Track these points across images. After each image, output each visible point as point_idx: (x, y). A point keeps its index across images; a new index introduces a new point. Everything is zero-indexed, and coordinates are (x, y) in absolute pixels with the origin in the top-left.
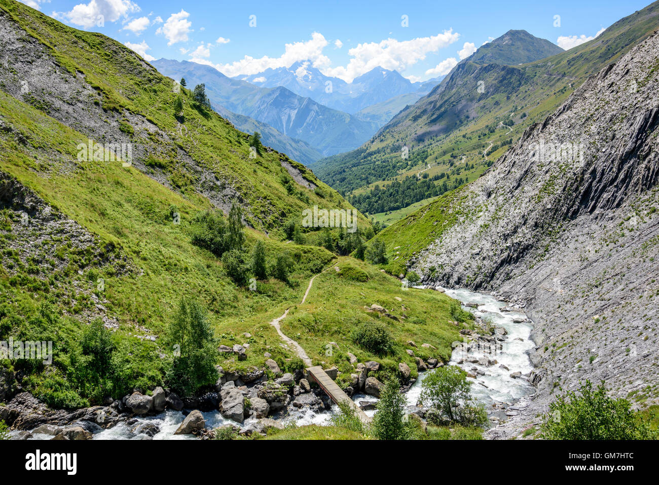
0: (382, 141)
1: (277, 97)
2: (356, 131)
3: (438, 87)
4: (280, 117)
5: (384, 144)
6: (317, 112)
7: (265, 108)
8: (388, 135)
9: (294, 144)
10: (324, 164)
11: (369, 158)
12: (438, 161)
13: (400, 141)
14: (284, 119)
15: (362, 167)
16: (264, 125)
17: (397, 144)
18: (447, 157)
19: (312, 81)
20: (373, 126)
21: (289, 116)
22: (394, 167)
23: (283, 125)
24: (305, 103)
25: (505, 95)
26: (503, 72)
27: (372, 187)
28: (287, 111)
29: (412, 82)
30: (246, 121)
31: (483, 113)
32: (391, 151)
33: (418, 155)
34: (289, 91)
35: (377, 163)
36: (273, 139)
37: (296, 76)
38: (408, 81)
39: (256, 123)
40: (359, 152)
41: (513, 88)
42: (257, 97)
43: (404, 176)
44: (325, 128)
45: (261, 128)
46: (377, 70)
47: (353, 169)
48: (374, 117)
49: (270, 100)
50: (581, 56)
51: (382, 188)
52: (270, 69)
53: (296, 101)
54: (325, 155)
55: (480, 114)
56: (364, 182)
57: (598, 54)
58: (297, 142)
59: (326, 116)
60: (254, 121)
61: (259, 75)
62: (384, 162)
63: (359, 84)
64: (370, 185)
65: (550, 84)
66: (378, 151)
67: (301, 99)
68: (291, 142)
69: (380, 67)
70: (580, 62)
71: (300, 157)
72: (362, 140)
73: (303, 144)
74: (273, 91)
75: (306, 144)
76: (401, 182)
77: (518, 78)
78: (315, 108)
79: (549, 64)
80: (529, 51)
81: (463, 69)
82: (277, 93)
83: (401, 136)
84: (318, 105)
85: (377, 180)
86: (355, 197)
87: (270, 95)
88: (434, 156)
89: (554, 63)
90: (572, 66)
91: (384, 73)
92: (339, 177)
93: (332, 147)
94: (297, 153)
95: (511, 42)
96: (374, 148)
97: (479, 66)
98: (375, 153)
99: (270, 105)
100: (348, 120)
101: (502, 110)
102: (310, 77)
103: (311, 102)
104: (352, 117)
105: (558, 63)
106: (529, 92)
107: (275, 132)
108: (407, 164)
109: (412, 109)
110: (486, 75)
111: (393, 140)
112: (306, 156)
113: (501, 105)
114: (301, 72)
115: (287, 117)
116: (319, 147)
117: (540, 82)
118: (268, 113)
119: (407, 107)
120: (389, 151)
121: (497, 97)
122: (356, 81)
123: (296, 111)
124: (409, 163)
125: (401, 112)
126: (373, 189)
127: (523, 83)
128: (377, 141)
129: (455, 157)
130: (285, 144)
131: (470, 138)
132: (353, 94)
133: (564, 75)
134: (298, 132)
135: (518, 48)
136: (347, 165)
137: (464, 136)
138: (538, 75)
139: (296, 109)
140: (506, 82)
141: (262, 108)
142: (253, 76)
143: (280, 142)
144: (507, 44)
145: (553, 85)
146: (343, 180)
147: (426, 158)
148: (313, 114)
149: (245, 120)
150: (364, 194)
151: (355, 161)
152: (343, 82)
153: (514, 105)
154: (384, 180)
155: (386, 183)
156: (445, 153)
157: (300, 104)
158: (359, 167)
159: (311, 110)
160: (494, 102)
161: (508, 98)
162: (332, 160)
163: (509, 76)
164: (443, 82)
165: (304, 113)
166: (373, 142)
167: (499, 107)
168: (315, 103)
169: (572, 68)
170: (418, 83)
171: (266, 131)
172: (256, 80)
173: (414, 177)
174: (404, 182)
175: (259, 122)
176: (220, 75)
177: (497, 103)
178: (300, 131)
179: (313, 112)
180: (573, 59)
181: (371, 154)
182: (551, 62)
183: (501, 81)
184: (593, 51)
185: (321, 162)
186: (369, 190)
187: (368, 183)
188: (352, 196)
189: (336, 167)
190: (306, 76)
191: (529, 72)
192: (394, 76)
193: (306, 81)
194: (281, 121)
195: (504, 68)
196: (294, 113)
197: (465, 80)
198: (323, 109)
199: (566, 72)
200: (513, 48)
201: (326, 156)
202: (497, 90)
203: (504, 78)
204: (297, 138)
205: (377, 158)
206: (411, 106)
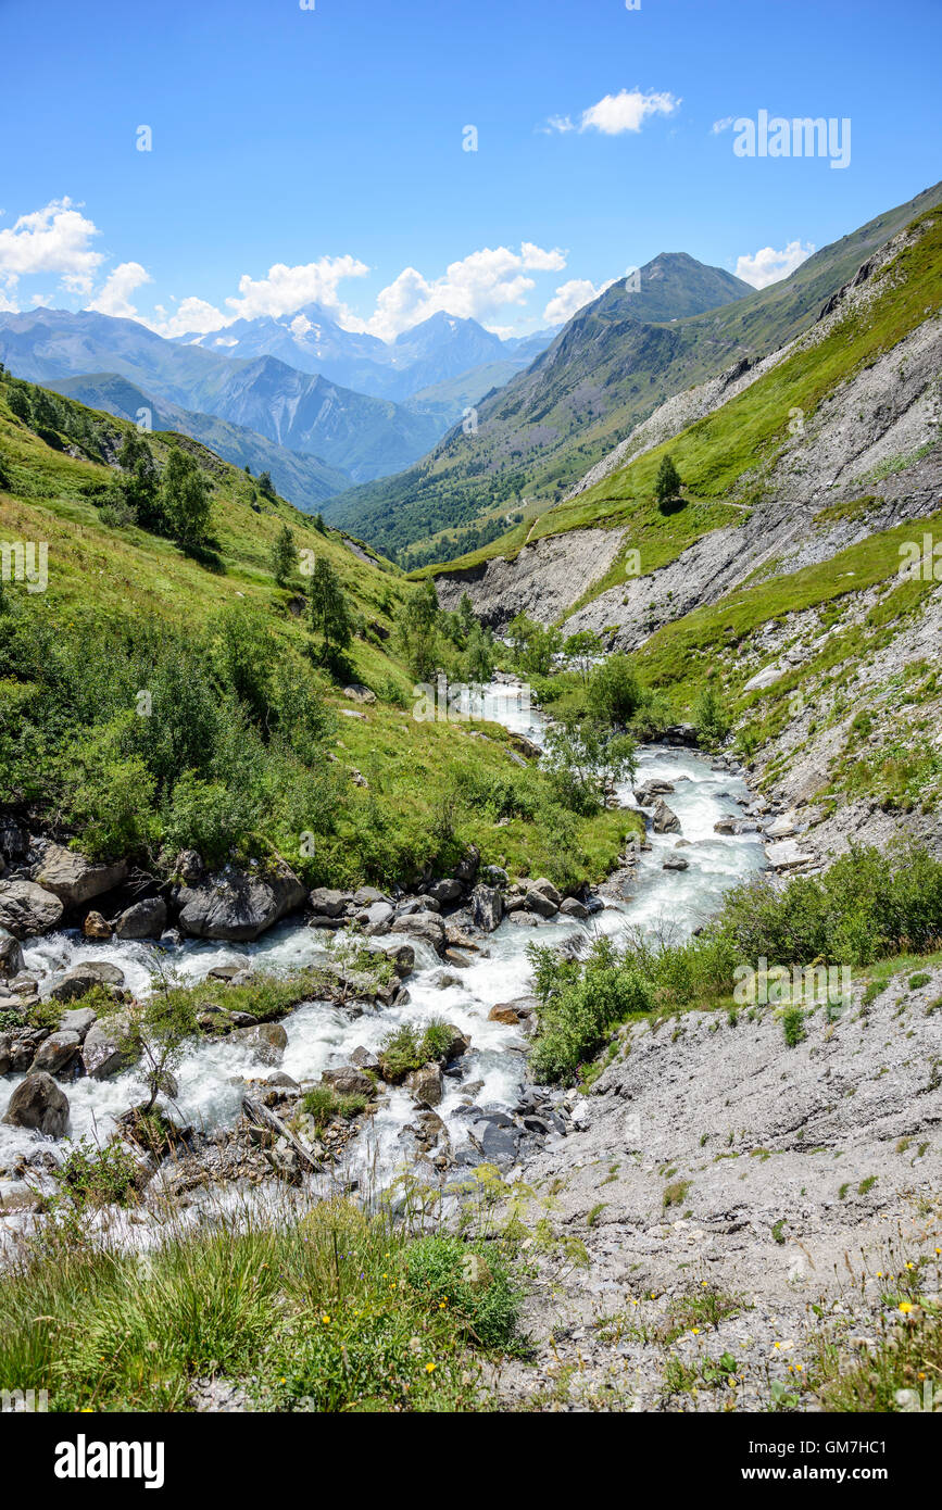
0: (452, 455)
1: (261, 376)
2: (407, 434)
3: (544, 355)
4: (268, 413)
5: (455, 462)
6: (335, 401)
7: (239, 397)
8: (461, 446)
9: (298, 463)
10: (356, 498)
11: (432, 487)
12: (539, 492)
13: (482, 456)
14: (277, 415)
15: (421, 503)
16: (244, 430)
17: (476, 461)
18: (552, 487)
19: (322, 342)
20: (437, 423)
21: (286, 410)
22: (472, 503)
23: (275, 429)
24: (312, 385)
25: (648, 374)
26: (644, 336)
27: (437, 540)
28: (282, 400)
29: (502, 339)
30: (211, 424)
31: (614, 406)
32: (468, 474)
33: (509, 482)
34: (283, 364)
35: (444, 496)
36: (260, 455)
37: (293, 334)
38: (494, 338)
39: (229, 428)
40: (415, 475)
41: (662, 363)
42: (225, 377)
43: (486, 519)
44: (351, 430)
45: (238, 436)
46: (441, 318)
47: (406, 506)
48: (437, 406)
49: (250, 381)
50: (762, 311)
51: (453, 540)
52: (242, 321)
53: (296, 381)
54: (355, 479)
55: (609, 408)
56: (425, 530)
57: (786, 310)
58: (304, 458)
59: (351, 409)
60: (223, 423)
61: (224, 332)
62: (456, 493)
63: (408, 345)
64: (434, 536)
65: (716, 358)
66: (446, 475)
67: (305, 378)
68: (293, 458)
69: (443, 312)
70: (760, 322)
71: (311, 485)
72: (419, 453)
73: (313, 461)
74: (253, 365)
75: (321, 461)
76: (480, 530)
77: (668, 345)
78: (332, 393)
79: (717, 321)
80: (693, 290)
81: (582, 328)
82: (261, 369)
83: (484, 446)
84: (336, 388)
85: (445, 526)
86: (411, 556)
87: (247, 372)
88: (534, 483)
89: (725, 319)
90: (749, 326)
91: (452, 323)
92: (384, 521)
93: (366, 464)
94: (306, 479)
95: (662, 276)
96: (440, 467)
97: (607, 323)
98: (441, 478)
99: (250, 390)
100: (391, 414)
101: (643, 401)
102: (318, 334)
103: (323, 382)
104: (398, 408)
105: (731, 320)
106: (684, 370)
107: (263, 441)
108: (493, 497)
109: (502, 394)
110: (618, 339)
111: (470, 454)
112: (320, 482)
113: (642, 393)
114: (302, 325)
115: (281, 412)
116: (343, 465)
117: (701, 353)
118: (248, 404)
119: (494, 391)
120: (464, 473)
121: (638, 377)
122: (401, 339)
123: (297, 401)
124: (496, 495)
125: (483, 399)
126: (439, 542)
127: (676, 353)
128: (445, 454)
129: (563, 486)
130: (283, 463)
131: (590, 453)
132: (398, 363)
133: (736, 343)
134: (304, 438)
135: (675, 286)
136: (396, 499)
137: (580, 450)
138: (699, 339)
139: (295, 396)
140: (649, 351)
141: (235, 396)
142: (212, 336)
143: (274, 459)
144: (655, 280)
145: (720, 359)
146: (391, 527)
147: (522, 487)
148: (328, 404)
149: (209, 422)
150: (425, 551)
151: (408, 493)
152: (377, 341)
153: (661, 392)
154: (455, 527)
155: (459, 531)
156: (550, 478)
157: (305, 387)
158: (416, 504)
159: (324, 398)
160: (630, 387)
161: (653, 381)
162: (368, 490)
163: (654, 342)
164: (553, 345)
165: (311, 403)
166: (437, 457)
167: (638, 396)
168: (330, 385)
169: (749, 331)
170: (512, 340)
171: (248, 440)
172: (220, 342)
173: (501, 520)
174: (484, 531)
175: (234, 426)
176: (153, 337)
177: (635, 390)
178: (307, 437)
179: (328, 401)
180: (751, 315)
181: (434, 480)
182: (721, 317)
183: (642, 351)
184: (779, 304)
185: (351, 493)
186: (432, 544)
187: (432, 533)
188: (407, 554)
189: (375, 504)
190: (309, 333)
191: (685, 336)
192: (471, 329)
193: (312, 341)
194: (271, 418)
195: (646, 329)
196: (293, 405)
197: (586, 347)
198: (347, 396)
199: (740, 337)
200: (666, 286)
201: (356, 482)
202: (635, 366)
203: (647, 346)
204: (302, 450)
205: (446, 487)
206: (499, 389)
